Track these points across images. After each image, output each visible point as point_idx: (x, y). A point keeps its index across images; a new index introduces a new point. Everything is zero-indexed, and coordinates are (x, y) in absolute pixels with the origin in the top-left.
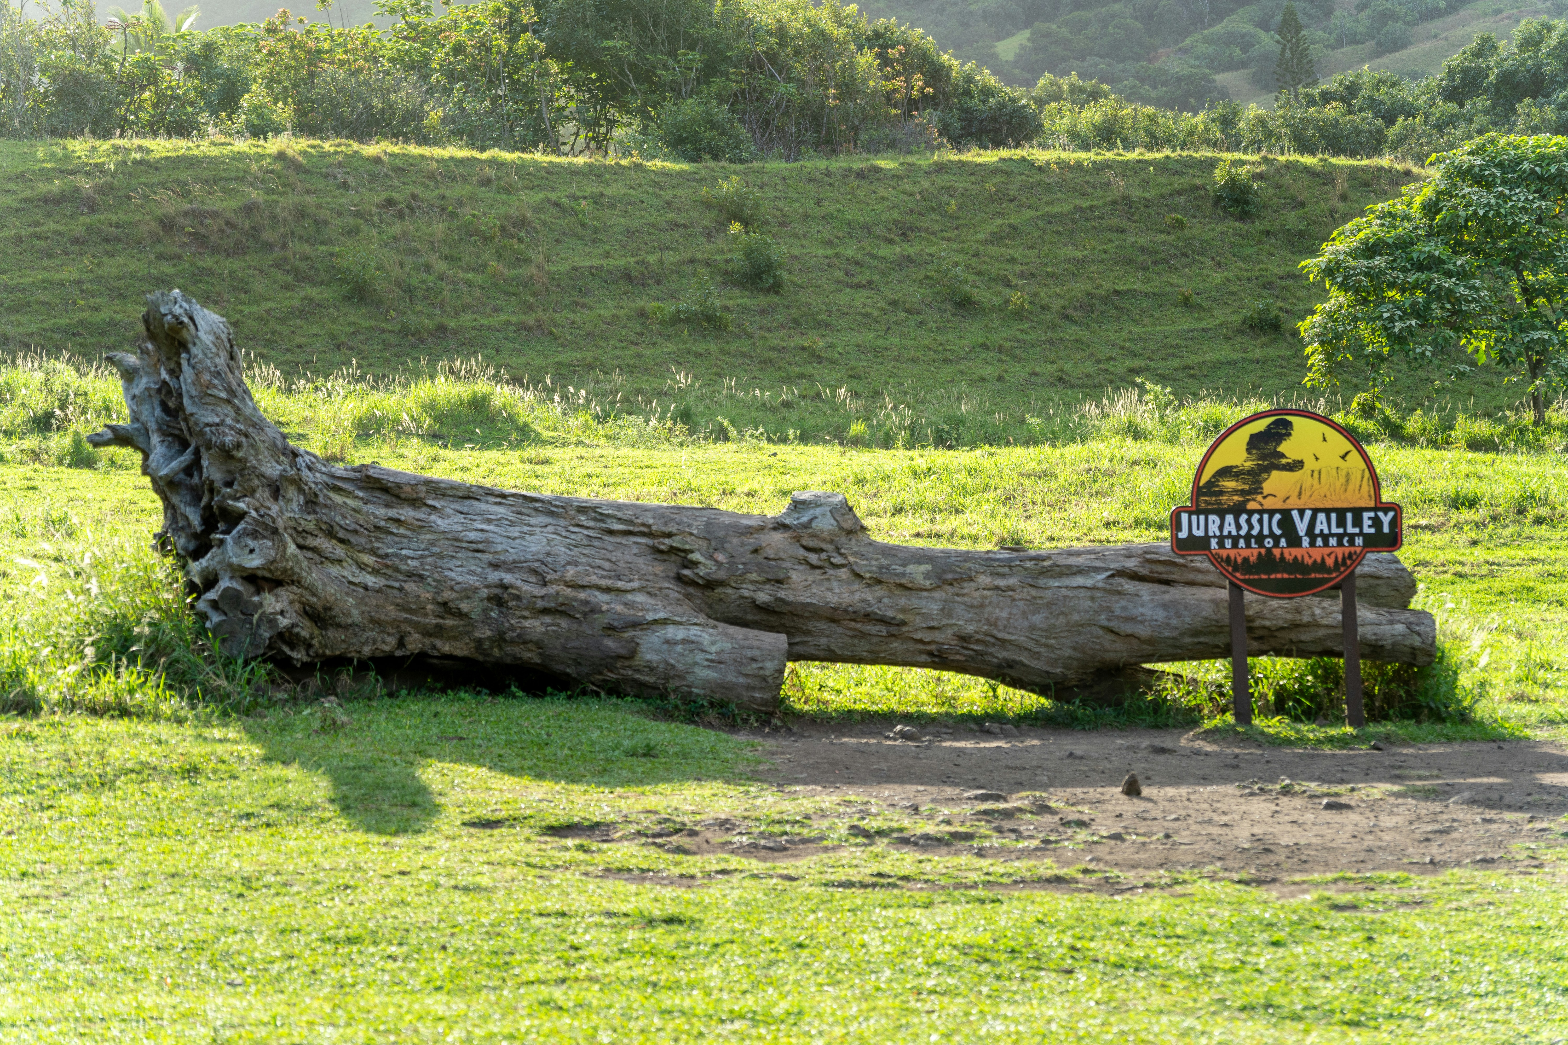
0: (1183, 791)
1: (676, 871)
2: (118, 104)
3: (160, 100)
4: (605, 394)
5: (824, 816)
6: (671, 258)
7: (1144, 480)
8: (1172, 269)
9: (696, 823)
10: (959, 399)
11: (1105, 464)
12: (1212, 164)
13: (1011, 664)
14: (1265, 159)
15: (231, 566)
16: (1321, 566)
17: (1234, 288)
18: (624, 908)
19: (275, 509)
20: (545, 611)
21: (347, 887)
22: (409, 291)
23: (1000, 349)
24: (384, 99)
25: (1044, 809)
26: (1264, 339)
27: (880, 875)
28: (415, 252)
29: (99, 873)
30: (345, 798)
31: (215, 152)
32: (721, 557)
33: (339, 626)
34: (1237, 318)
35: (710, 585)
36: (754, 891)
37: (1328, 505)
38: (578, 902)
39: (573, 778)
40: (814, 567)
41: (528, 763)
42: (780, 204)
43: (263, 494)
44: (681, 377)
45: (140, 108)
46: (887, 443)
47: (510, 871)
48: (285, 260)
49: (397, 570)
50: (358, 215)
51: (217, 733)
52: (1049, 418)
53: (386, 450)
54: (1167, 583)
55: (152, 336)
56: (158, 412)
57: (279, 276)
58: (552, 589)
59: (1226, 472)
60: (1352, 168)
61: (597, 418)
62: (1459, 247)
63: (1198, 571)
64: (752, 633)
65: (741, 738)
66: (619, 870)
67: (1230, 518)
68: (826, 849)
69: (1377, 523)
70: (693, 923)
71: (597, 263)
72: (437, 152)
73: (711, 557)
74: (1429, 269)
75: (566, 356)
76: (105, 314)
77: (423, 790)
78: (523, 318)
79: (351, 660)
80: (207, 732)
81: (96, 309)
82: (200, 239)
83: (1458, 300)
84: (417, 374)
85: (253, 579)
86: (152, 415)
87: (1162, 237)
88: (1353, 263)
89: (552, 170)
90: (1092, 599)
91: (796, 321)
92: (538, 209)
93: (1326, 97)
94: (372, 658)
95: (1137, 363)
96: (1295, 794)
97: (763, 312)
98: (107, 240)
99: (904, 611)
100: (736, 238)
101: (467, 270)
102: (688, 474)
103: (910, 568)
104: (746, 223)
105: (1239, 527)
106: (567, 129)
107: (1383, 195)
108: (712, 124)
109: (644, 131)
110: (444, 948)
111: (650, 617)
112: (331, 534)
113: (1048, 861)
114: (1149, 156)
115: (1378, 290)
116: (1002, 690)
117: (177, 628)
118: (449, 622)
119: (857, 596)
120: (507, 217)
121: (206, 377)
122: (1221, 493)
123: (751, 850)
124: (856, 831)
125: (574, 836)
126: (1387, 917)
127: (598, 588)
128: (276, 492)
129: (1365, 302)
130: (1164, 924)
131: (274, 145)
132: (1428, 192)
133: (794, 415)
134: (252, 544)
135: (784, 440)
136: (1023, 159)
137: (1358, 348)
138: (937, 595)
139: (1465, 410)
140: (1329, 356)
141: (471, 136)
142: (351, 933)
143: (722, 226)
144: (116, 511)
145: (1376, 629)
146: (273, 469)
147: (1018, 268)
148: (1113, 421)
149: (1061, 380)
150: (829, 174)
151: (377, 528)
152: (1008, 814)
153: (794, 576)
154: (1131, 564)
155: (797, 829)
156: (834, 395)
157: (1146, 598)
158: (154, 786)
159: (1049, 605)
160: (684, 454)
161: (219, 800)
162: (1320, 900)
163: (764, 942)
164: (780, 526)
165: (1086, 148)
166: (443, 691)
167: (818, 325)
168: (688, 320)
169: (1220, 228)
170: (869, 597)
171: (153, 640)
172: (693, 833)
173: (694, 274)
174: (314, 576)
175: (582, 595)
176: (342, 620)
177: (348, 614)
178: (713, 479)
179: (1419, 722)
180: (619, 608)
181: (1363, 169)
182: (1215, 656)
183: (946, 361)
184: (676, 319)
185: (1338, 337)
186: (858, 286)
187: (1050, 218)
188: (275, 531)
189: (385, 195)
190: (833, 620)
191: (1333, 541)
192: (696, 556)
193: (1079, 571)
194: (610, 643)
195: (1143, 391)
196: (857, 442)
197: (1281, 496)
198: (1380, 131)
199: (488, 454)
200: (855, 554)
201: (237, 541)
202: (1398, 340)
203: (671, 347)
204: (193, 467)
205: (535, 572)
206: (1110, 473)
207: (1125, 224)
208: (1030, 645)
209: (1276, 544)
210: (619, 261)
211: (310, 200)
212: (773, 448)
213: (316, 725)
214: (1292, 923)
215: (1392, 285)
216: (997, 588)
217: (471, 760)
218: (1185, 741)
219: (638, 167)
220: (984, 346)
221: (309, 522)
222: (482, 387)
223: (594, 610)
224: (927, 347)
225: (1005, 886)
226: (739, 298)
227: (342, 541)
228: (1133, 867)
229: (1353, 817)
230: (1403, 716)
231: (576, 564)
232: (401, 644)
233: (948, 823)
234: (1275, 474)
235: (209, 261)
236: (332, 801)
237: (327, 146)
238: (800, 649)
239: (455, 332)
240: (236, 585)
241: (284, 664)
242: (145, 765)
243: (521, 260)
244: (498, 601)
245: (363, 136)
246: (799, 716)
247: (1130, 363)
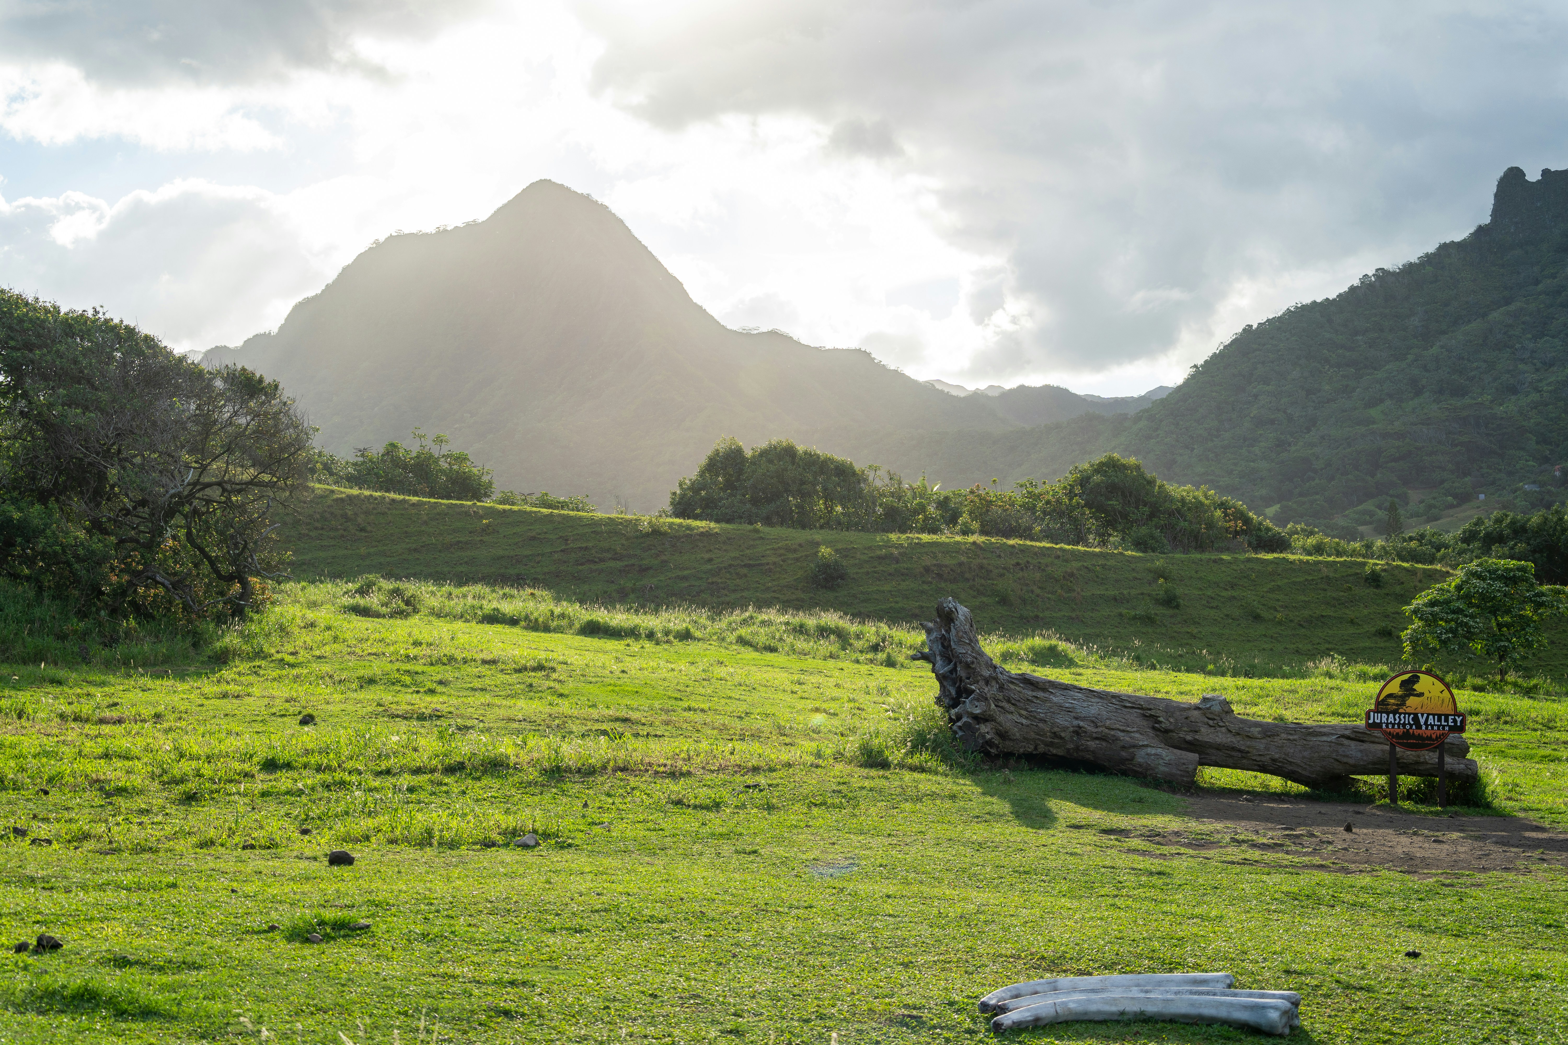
0: (1370, 831)
1: (1158, 852)
2: (909, 520)
3: (926, 519)
4: (1104, 647)
5: (1218, 833)
6: (1134, 592)
7: (1336, 696)
8: (1346, 607)
9: (1165, 832)
10: (1254, 658)
11: (1319, 688)
12: (1365, 564)
13: (1294, 772)
14: (1387, 563)
15: (968, 712)
16: (1430, 738)
17: (1372, 617)
18: (1139, 867)
19: (986, 689)
20: (1097, 738)
21: (1022, 850)
22: (1024, 601)
23: (1272, 637)
24: (1017, 522)
25: (1312, 835)
26: (1385, 639)
27: (1245, 859)
28: (1027, 585)
29: (920, 837)
30: (1017, 812)
31: (947, 540)
32: (1172, 720)
33: (1010, 739)
34: (1373, 630)
35: (1167, 731)
36: (1193, 863)
37: (1434, 712)
38: (1119, 863)
39: (1110, 810)
40: (1211, 726)
41: (1090, 802)
42: (1180, 572)
43: (982, 683)
44: (1136, 642)
45: (917, 522)
46: (1223, 674)
47: (1089, 848)
48: (974, 585)
49: (1035, 718)
50: (1004, 568)
51: (962, 781)
52: (1292, 667)
53: (1013, 666)
54: (1363, 741)
55: (940, 616)
56: (940, 647)
57: (971, 592)
58: (1100, 729)
59: (1390, 696)
60: (1424, 569)
61: (1101, 657)
62: (1470, 605)
63: (1376, 737)
64: (1184, 753)
65: (1178, 797)
66: (1134, 850)
67: (1391, 715)
68: (1221, 847)
69: (1455, 721)
70: (1169, 875)
71: (1102, 593)
72: (1038, 544)
73: (1168, 720)
74: (1458, 613)
75: (1088, 631)
76: (900, 605)
77: (1049, 811)
78: (1070, 614)
79: (1014, 754)
80: (957, 781)
81: (897, 602)
82: (939, 576)
83: (1470, 627)
84: (1027, 636)
85: (976, 718)
86: (937, 648)
87: (1342, 594)
88: (1425, 609)
89: (1085, 553)
90: (1330, 746)
91: (1185, 621)
92: (1079, 569)
93: (1411, 539)
94: (1023, 754)
95: (1330, 646)
96: (1419, 835)
97: (1171, 617)
98: (902, 575)
99: (1249, 747)
100: (1161, 585)
101: (1048, 593)
102: (1140, 683)
103: (1252, 729)
104: (1166, 579)
105: (1395, 720)
106: (1091, 537)
107: (1437, 581)
108: (1152, 537)
109: (1123, 539)
110: (1065, 878)
111: (1141, 743)
112: (1009, 701)
113: (1317, 858)
114: (1338, 559)
115: (1435, 621)
116: (1289, 782)
117: (944, 737)
118: (1056, 741)
119: (1229, 740)
120: (1066, 572)
121: (961, 634)
122: (1388, 705)
123: (1189, 845)
124: (1233, 840)
125: (1114, 835)
126: (1467, 891)
127: (1119, 730)
128: (987, 683)
129: (1430, 625)
130: (1372, 888)
131: (971, 539)
132: (1458, 581)
133: (1183, 660)
134: (977, 703)
135: (1179, 671)
136: (1284, 558)
137: (1426, 645)
138: (1263, 741)
139: (1471, 674)
140: (1413, 648)
141: (1052, 538)
142: (1025, 869)
143: (1155, 580)
144: (905, 686)
145: (1452, 766)
146: (986, 673)
147: (1280, 603)
148: (1320, 670)
149: (1298, 652)
150: (1201, 560)
151: (1028, 700)
152: (1297, 836)
153: (1202, 730)
154: (1347, 732)
155: (1208, 837)
156: (1201, 653)
157: (1353, 747)
158: (938, 802)
159: (1311, 748)
160: (1138, 674)
161: (965, 810)
162: (1437, 882)
163: (1201, 885)
164: (1197, 708)
165: (1310, 554)
166: (1052, 769)
167: (1195, 623)
168: (1140, 618)
169: (1367, 591)
170: (1234, 740)
171: (935, 741)
172: (1164, 837)
173: (1143, 599)
174: (1001, 718)
175: (1112, 733)
176: (1012, 737)
177: (1015, 735)
178: (1150, 685)
179: (1469, 807)
180: (1128, 739)
181: (1429, 570)
182: (1381, 774)
183: (1249, 641)
184: (1135, 618)
185: (1418, 640)
186: (1212, 608)
187: (1294, 583)
188: (986, 699)
189: (1016, 561)
190: (1218, 749)
191: (1435, 728)
192: (1161, 719)
193: (1325, 734)
194: (1124, 754)
195: (1333, 658)
196: (1210, 673)
197: (1414, 707)
198: (1434, 554)
199: (1055, 670)
200: (1228, 722)
201: (971, 702)
202: (1444, 643)
203: (1132, 629)
204: (954, 669)
205: (1093, 722)
206: (1321, 692)
207: (1326, 587)
208: (1302, 764)
209: (1411, 728)
210: (1112, 593)
211: (985, 561)
212: (1175, 674)
213: (1001, 780)
214: (1426, 891)
215: (1441, 619)
216: (1289, 739)
217: (1067, 799)
218: (1368, 809)
219: (1121, 554)
220: (1265, 635)
221: (1000, 696)
222: (1054, 642)
223: (1118, 739)
224: (1240, 635)
225: (1300, 867)
226: (1162, 610)
227: (1013, 704)
228: (1354, 863)
229: (1446, 846)
230: (1462, 804)
231: (1110, 719)
232: (1036, 749)
233: (1273, 839)
234: (1411, 697)
235: (943, 585)
236: (1012, 813)
237: (993, 540)
238: (1204, 761)
239: (1042, 619)
240: (969, 720)
241: (987, 754)
242: (934, 793)
243: (1070, 590)
244: (1077, 733)
245: (1008, 537)
246: (1202, 789)
247: (1327, 646)
